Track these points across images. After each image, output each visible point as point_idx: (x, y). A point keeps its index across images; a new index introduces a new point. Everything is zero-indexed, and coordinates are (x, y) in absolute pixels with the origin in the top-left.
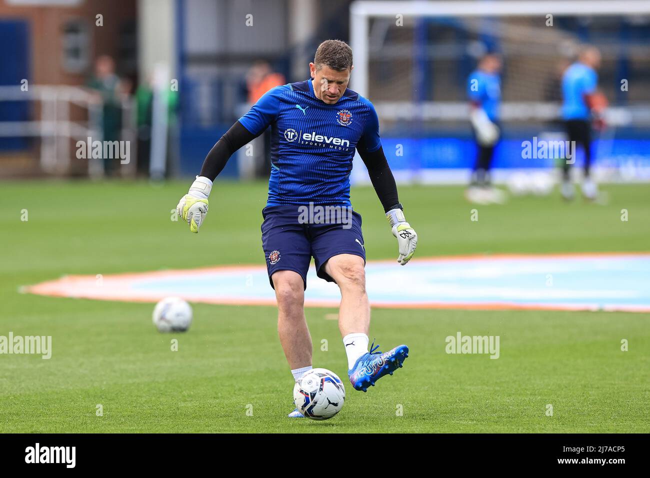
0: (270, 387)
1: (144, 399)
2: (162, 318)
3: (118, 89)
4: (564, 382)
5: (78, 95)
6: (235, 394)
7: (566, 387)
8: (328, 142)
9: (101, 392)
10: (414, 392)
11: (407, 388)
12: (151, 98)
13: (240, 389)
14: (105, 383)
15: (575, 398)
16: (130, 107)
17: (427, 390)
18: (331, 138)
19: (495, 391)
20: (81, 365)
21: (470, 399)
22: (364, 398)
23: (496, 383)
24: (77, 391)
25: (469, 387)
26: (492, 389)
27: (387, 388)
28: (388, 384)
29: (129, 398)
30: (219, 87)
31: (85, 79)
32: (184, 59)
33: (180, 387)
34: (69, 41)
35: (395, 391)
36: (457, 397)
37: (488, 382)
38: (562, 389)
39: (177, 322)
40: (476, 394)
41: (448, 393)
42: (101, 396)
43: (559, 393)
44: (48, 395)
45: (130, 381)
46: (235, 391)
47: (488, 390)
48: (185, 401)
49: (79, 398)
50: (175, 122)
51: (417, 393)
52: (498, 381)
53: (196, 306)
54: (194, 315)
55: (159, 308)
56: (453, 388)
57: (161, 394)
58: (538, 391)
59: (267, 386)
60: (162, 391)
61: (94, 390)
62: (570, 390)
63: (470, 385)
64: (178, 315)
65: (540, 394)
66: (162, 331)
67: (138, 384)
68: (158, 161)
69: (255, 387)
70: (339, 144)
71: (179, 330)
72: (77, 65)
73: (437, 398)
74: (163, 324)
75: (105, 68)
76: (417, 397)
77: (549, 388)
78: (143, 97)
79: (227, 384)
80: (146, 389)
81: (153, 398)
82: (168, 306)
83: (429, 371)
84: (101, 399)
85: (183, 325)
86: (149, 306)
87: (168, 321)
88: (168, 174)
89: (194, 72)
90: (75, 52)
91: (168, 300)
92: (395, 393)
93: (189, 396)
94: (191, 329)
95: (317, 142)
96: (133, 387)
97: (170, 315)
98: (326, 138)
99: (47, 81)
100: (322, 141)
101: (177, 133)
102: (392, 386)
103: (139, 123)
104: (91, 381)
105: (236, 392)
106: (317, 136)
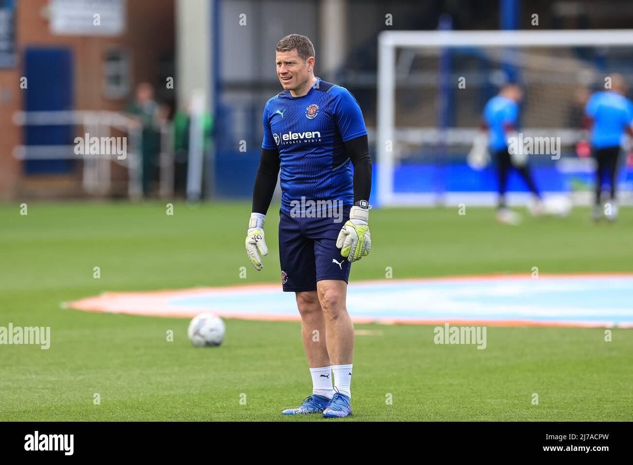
0: (299, 399)
1: (179, 411)
2: (197, 333)
3: (157, 114)
4: (580, 396)
5: (119, 120)
6: (266, 406)
7: (582, 401)
8: (302, 137)
9: (138, 404)
10: (436, 405)
11: (430, 401)
12: (188, 122)
13: (271, 401)
14: (142, 395)
15: (590, 411)
16: (167, 131)
17: (449, 403)
18: (304, 133)
19: (515, 404)
20: (119, 377)
21: (490, 411)
22: (389, 411)
23: (515, 396)
24: (115, 403)
25: (489, 401)
26: (511, 402)
27: (410, 401)
28: (412, 396)
29: (165, 409)
30: (253, 112)
31: (126, 105)
32: (219, 86)
33: (213, 399)
34: (111, 68)
35: (418, 403)
36: (477, 410)
37: (507, 396)
38: (578, 403)
39: (211, 337)
40: (496, 407)
41: (469, 406)
42: (138, 408)
43: (575, 406)
44: (88, 406)
45: (166, 393)
46: (266, 403)
47: (507, 403)
48: (218, 412)
49: (117, 409)
50: (211, 146)
51: (439, 406)
52: (517, 395)
53: (228, 321)
54: (227, 330)
55: (194, 323)
56: (473, 401)
57: (195, 405)
58: (555, 404)
59: (296, 399)
60: (196, 402)
61: (132, 402)
62: (585, 403)
63: (489, 398)
64: (212, 330)
65: (557, 408)
66: (197, 346)
67: (174, 395)
68: (194, 183)
69: (285, 400)
70: (311, 137)
71: (213, 344)
72: (118, 91)
73: (459, 411)
74: (197, 339)
75: (145, 95)
76: (439, 410)
77: (566, 401)
78: (180, 122)
79: (258, 397)
80: (181, 401)
81: (188, 410)
82: (203, 321)
83: (451, 385)
84: (138, 410)
85: (217, 340)
86: (185, 321)
87: (203, 336)
88: (203, 196)
89: (228, 98)
90: (116, 79)
91: (202, 316)
92: (418, 406)
93: (222, 407)
94: (225, 344)
95: (294, 140)
96: (168, 399)
97: (204, 331)
98: (299, 134)
99: (89, 107)
100: (297, 138)
101: (212, 156)
102: (415, 399)
103: (177, 147)
104: (129, 392)
105: (266, 405)
106: (293, 134)
